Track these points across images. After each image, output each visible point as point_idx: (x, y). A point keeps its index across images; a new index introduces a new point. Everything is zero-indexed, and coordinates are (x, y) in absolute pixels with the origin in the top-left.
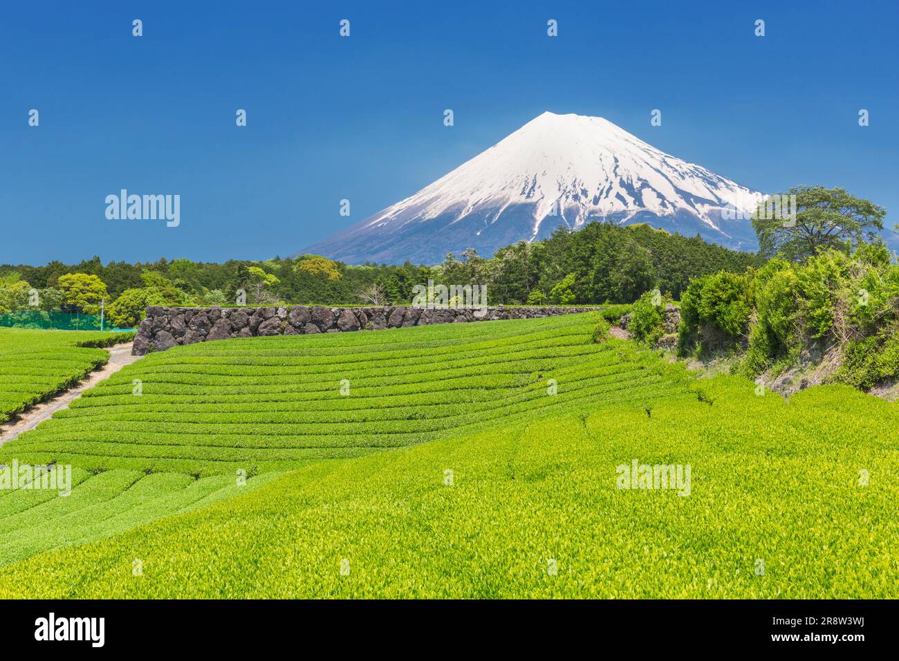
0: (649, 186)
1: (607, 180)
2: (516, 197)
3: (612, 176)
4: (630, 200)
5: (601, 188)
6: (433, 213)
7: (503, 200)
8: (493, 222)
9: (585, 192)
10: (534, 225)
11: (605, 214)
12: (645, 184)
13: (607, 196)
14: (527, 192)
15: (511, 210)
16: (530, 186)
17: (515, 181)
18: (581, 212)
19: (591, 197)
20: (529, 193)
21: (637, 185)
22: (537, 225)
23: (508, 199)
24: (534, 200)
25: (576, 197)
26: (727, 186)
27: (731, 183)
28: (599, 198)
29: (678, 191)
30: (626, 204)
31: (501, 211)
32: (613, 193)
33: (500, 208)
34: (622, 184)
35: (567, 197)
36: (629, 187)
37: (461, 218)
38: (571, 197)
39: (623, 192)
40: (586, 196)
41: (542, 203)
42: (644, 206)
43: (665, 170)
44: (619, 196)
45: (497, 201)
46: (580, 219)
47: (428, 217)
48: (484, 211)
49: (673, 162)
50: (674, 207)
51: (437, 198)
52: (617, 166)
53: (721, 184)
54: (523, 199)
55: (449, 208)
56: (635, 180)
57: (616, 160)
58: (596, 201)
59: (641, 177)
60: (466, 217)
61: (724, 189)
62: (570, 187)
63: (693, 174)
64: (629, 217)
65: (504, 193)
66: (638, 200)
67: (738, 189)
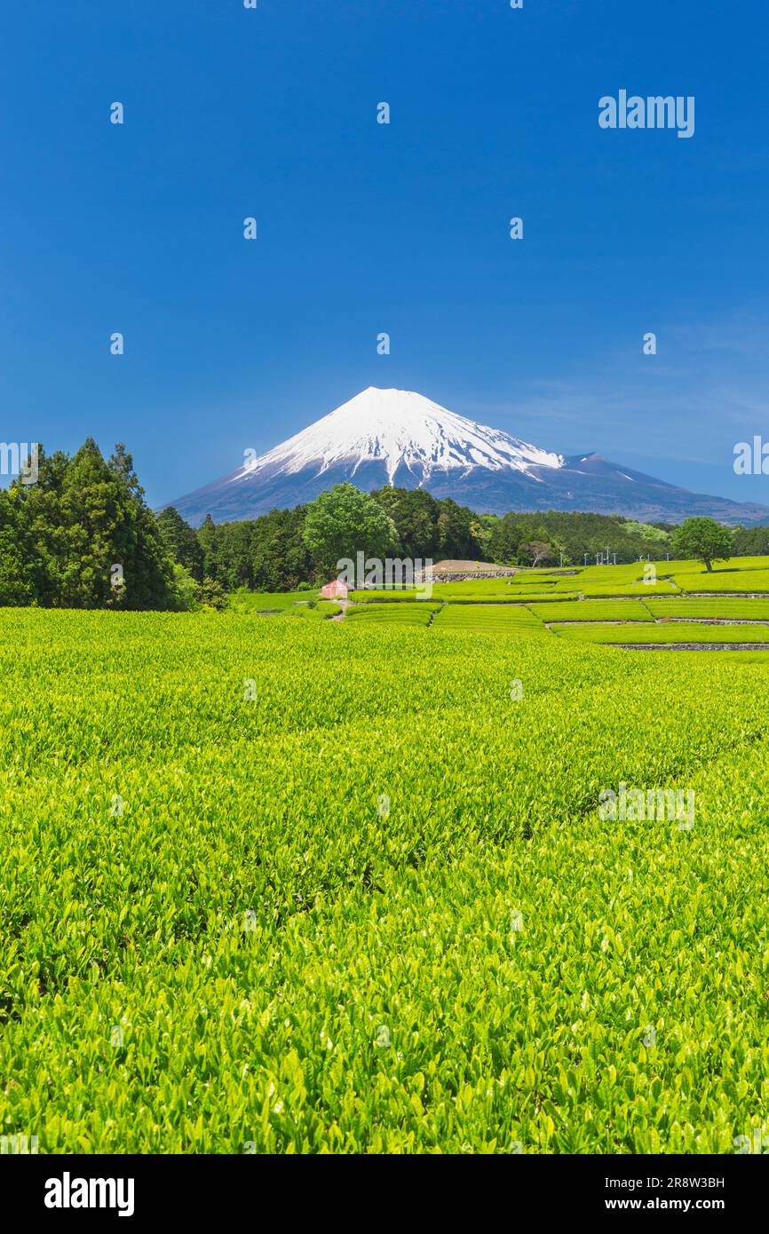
0: (474, 447)
1: (437, 442)
2: (365, 455)
3: (441, 439)
4: (463, 458)
5: (435, 448)
6: (295, 467)
7: (355, 458)
8: (352, 476)
9: (422, 451)
10: (388, 478)
11: (446, 469)
12: (470, 446)
13: (442, 455)
14: (373, 450)
15: (366, 466)
16: (375, 446)
17: (360, 443)
18: (426, 468)
19: (429, 455)
20: (376, 452)
21: (464, 446)
22: (391, 478)
23: (359, 457)
24: (382, 457)
25: (416, 455)
26: (528, 448)
27: (530, 446)
28: (436, 456)
29: (498, 451)
30: (461, 461)
31: (356, 466)
32: (446, 452)
33: (354, 465)
34: (451, 445)
35: (409, 455)
36: (458, 448)
37: (321, 472)
38: (411, 455)
39: (455, 451)
40: (425, 455)
41: (388, 460)
42: (476, 463)
43: (479, 434)
44: (451, 454)
45: (350, 458)
46: (426, 474)
47: (290, 472)
48: (342, 467)
49: (483, 428)
50: (501, 464)
51: (293, 456)
52: (442, 431)
53: (523, 447)
54: (372, 457)
55: (307, 464)
56: (460, 442)
57: (440, 426)
58: (435, 458)
59: (465, 439)
60: (325, 472)
61: (526, 451)
62: (408, 448)
63: (500, 438)
64: (469, 472)
65: (354, 452)
66: (469, 458)
67: (537, 451)
